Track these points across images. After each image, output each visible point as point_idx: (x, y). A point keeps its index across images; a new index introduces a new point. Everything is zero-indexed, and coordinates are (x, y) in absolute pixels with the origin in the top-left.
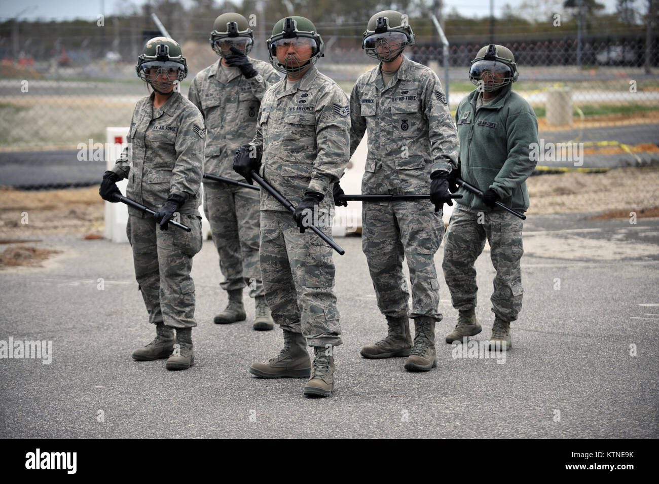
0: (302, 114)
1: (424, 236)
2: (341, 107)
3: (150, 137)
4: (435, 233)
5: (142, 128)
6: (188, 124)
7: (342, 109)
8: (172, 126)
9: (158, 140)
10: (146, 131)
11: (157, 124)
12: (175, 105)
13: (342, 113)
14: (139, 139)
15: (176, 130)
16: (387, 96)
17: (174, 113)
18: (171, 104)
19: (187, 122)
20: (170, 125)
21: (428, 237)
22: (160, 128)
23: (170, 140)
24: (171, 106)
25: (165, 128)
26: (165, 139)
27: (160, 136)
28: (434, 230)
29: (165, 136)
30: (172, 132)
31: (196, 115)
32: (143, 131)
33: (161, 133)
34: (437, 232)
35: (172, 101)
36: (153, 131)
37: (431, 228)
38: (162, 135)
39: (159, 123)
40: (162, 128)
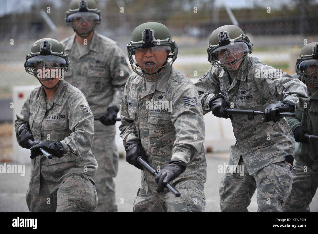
0: (160, 115)
1: (267, 182)
2: (190, 99)
3: (46, 127)
4: (277, 179)
5: (39, 119)
6: (76, 107)
7: (191, 100)
8: (62, 114)
9: (53, 129)
10: (42, 122)
11: (50, 115)
12: (63, 95)
13: (191, 103)
14: (36, 128)
15: (66, 117)
16: (232, 94)
17: (62, 102)
18: (59, 94)
19: (75, 105)
20: (60, 114)
21: (270, 183)
22: (53, 118)
23: (63, 127)
24: (59, 96)
25: (56, 118)
26: (58, 127)
27: (53, 125)
28: (277, 177)
29: (57, 124)
30: (63, 119)
31: (81, 97)
32: (39, 121)
33: (54, 122)
34: (279, 179)
35: (59, 91)
36: (47, 121)
37: (273, 175)
38: (55, 124)
39: (52, 113)
40: (54, 118)
